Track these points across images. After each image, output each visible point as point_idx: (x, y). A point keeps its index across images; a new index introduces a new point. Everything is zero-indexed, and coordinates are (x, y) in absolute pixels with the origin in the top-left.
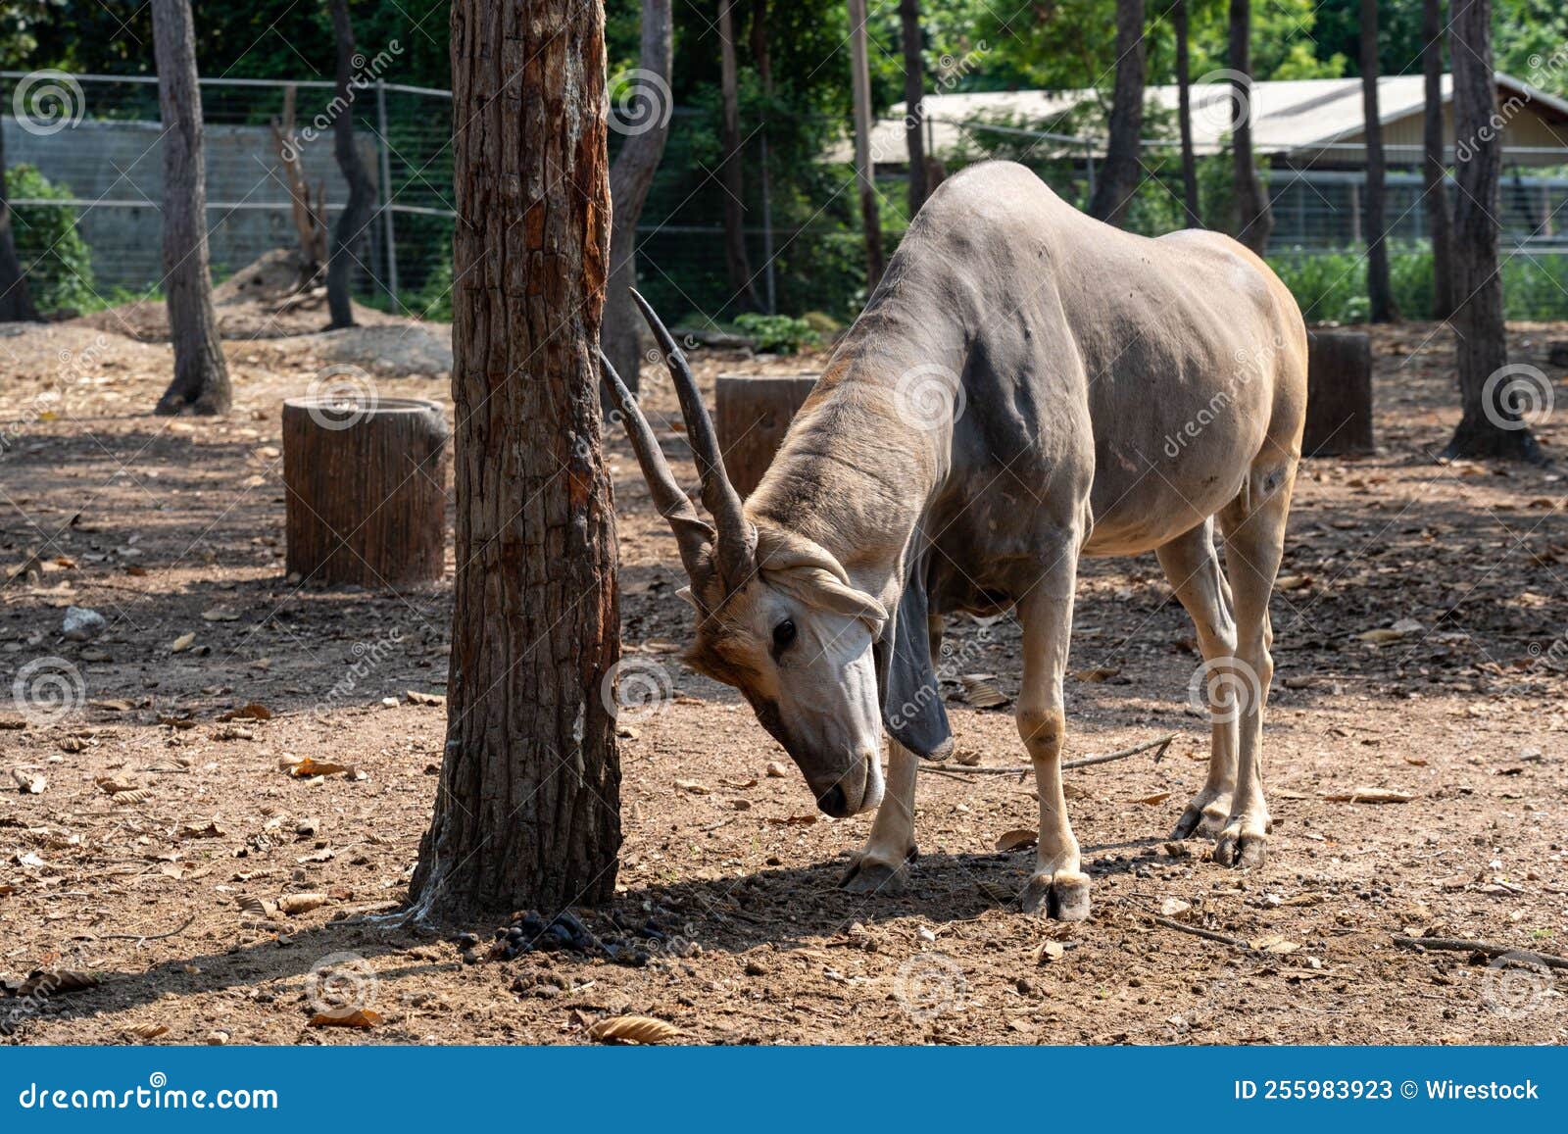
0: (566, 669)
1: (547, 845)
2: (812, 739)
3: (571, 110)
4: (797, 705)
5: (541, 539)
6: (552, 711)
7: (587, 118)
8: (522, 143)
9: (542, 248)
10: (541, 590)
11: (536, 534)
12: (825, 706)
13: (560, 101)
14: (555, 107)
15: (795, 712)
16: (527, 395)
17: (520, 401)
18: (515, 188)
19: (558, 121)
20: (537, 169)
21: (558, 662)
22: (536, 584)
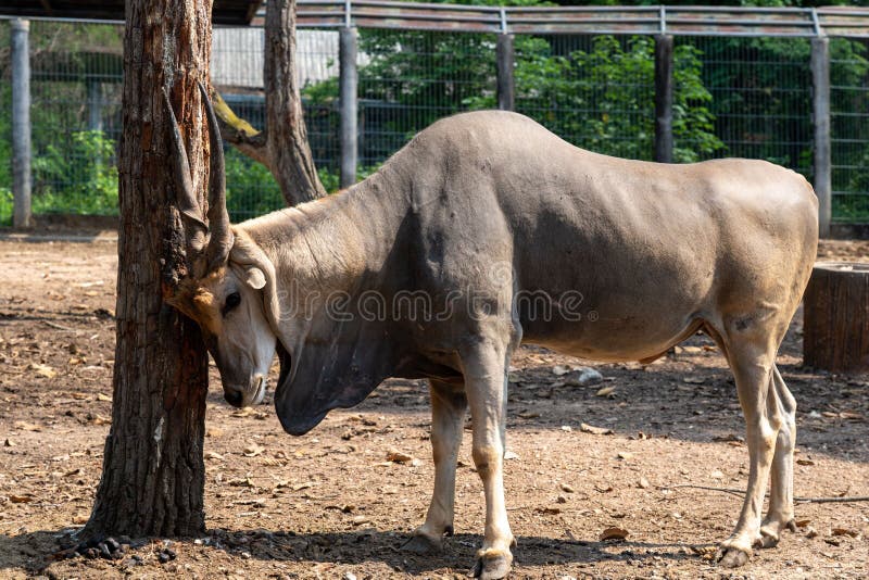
0: (154, 397)
1: (139, 499)
2: (232, 362)
3: (168, 70)
4: (229, 340)
5: (144, 321)
6: (146, 421)
7: (178, 74)
8: (140, 88)
9: (148, 151)
10: (143, 350)
11: (141, 317)
12: (245, 345)
13: (160, 64)
14: (158, 68)
15: (226, 344)
16: (140, 236)
17: (137, 239)
18: (135, 115)
19: (160, 76)
20: (147, 104)
21: (151, 393)
22: (140, 347)
